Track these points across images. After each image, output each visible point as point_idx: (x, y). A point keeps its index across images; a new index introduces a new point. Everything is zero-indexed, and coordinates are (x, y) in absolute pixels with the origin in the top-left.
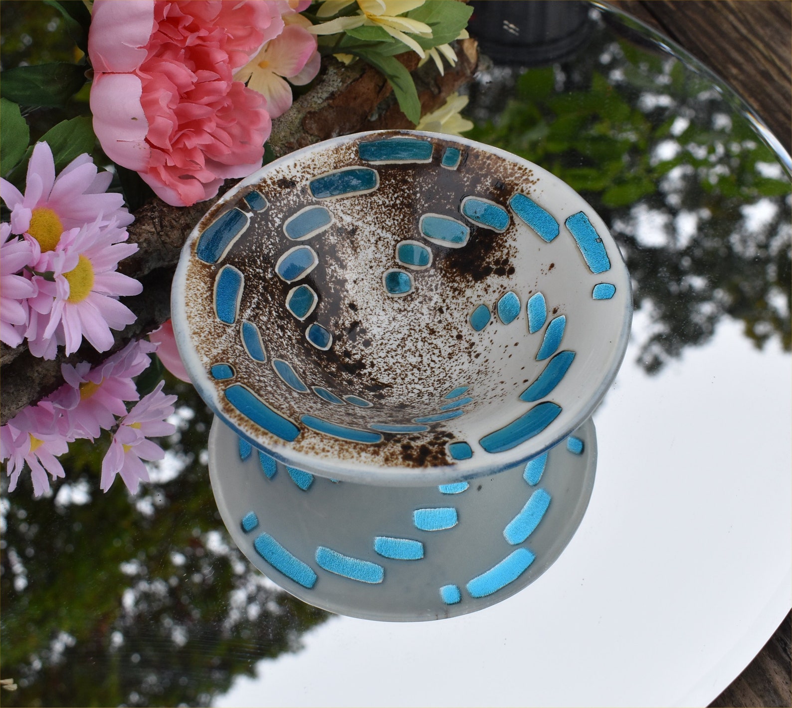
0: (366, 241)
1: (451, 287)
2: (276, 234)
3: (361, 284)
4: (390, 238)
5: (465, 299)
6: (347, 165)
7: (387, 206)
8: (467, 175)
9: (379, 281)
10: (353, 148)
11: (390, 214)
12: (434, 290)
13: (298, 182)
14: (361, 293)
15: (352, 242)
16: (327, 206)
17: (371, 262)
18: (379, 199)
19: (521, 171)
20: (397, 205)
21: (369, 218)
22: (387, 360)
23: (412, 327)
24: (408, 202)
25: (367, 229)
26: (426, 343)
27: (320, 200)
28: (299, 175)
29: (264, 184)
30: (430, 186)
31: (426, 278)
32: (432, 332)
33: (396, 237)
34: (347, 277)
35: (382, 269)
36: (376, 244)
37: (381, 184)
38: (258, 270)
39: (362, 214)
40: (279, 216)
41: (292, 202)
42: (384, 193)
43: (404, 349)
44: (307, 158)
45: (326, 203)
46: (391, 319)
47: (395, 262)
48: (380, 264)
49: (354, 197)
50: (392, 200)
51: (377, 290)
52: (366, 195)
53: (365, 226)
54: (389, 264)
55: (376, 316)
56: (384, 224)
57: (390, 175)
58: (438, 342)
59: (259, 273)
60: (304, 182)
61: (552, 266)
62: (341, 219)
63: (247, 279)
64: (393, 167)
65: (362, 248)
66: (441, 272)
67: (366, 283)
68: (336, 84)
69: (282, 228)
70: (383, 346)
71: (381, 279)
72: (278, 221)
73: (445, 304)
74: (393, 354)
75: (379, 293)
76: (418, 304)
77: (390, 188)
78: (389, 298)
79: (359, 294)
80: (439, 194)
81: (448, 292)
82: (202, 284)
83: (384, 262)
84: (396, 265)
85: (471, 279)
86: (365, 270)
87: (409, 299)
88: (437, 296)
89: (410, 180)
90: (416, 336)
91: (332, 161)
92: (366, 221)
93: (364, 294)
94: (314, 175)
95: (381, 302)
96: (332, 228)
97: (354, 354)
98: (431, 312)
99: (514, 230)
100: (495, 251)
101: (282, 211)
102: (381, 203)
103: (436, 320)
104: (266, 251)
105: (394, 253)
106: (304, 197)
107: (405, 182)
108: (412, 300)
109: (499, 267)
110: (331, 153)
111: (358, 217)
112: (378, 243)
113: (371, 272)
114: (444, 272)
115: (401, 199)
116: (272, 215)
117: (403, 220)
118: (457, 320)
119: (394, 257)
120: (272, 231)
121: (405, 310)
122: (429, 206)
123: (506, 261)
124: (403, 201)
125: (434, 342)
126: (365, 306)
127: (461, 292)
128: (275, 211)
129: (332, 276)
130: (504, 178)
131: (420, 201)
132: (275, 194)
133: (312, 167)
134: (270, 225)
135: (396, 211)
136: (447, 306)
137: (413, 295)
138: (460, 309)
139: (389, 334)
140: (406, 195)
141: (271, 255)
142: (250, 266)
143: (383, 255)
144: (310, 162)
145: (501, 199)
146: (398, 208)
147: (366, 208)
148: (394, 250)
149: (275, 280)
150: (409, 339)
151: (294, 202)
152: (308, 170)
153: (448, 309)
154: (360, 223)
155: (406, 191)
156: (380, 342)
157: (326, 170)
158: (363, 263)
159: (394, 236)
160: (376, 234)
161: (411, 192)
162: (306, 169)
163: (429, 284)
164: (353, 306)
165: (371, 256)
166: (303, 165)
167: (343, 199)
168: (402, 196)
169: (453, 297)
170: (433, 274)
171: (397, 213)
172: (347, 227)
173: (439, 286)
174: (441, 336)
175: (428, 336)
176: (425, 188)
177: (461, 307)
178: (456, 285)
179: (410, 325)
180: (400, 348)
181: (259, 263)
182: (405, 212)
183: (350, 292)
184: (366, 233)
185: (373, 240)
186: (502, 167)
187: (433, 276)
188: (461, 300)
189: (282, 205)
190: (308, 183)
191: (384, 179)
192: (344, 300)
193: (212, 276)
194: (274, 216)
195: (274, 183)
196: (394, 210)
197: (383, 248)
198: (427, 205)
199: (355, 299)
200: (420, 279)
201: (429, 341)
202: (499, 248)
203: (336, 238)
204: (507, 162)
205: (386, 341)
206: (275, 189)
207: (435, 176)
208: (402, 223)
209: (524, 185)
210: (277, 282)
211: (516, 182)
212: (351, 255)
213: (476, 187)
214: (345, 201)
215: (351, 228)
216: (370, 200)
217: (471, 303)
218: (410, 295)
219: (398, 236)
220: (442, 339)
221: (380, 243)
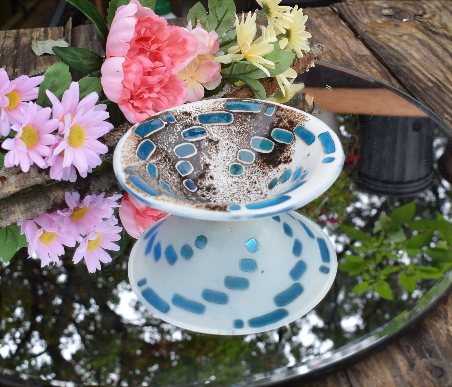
0: (223, 147)
1: (262, 172)
2: (177, 135)
3: (218, 168)
4: (235, 147)
5: (267, 177)
6: (219, 110)
7: (236, 132)
8: (276, 118)
9: (227, 168)
10: (222, 103)
11: (237, 136)
12: (254, 173)
13: (192, 114)
14: (217, 172)
15: (216, 147)
16: (205, 127)
17: (224, 158)
18: (232, 128)
19: (302, 116)
20: (241, 132)
21: (226, 137)
22: (223, 200)
23: (239, 189)
24: (246, 130)
25: (224, 142)
26: (245, 196)
27: (202, 124)
28: (194, 111)
29: (175, 112)
30: (258, 123)
31: (251, 168)
32: (249, 192)
33: (238, 147)
34: (211, 163)
35: (229, 162)
36: (228, 149)
37: (234, 121)
38: (164, 147)
39: (223, 134)
40: (180, 127)
41: (188, 122)
42: (235, 125)
43: (233, 197)
44: (199, 105)
45: (205, 126)
46: (230, 185)
47: (236, 160)
48: (229, 160)
49: (220, 125)
50: (238, 129)
51: (225, 172)
52: (226, 126)
53: (223, 140)
54: (233, 160)
55: (222, 184)
56: (233, 140)
57: (239, 117)
58: (251, 196)
59: (164, 148)
60: (196, 115)
61: (309, 155)
62: (212, 135)
63: (158, 148)
64: (241, 113)
65: (220, 150)
66: (258, 165)
67: (220, 168)
68: (228, 91)
69: (181, 133)
70: (222, 195)
71: (228, 167)
72: (179, 129)
73: (258, 180)
74: (227, 198)
75: (226, 173)
76: (245, 180)
77: (238, 123)
78: (231, 176)
79: (216, 172)
80: (262, 127)
81: (260, 175)
82: (133, 142)
83: (231, 159)
84: (237, 161)
85: (272, 167)
86: (221, 162)
87: (241, 177)
88: (255, 176)
89: (249, 120)
90: (241, 193)
91: (211, 108)
92: (224, 138)
93: (218, 173)
94: (201, 112)
95: (227, 178)
96: (206, 138)
97: (207, 197)
98: (251, 184)
99: (295, 142)
100: (285, 153)
101: (182, 125)
102: (233, 130)
103: (252, 187)
104: (170, 141)
105: (237, 155)
106: (194, 121)
107: (246, 121)
108: (242, 178)
109: (285, 160)
110: (211, 104)
111: (221, 135)
112: (229, 149)
113: (224, 163)
114: (259, 165)
115: (243, 129)
116: (176, 126)
117: (243, 139)
118: (262, 187)
119: (236, 157)
120: (175, 133)
121: (238, 182)
122: (257, 133)
123: (289, 157)
124: (244, 130)
125: (249, 196)
126: (218, 178)
127: (266, 174)
128: (179, 124)
129: (203, 161)
130: (294, 119)
131: (252, 130)
132: (180, 117)
133: (201, 109)
134: (175, 130)
135: (240, 135)
136: (259, 181)
137: (243, 176)
138: (264, 182)
139: (227, 191)
140: (246, 127)
141: (172, 143)
142: (160, 144)
143: (231, 155)
144: (200, 107)
145: (291, 129)
146: (241, 133)
147: (225, 131)
148: (237, 154)
149: (172, 154)
150: (237, 194)
151: (189, 123)
152: (199, 110)
153: (259, 182)
154: (221, 139)
155: (246, 125)
156: (222, 194)
157: (208, 111)
158: (220, 158)
159: (237, 147)
160: (228, 145)
161: (248, 126)
162: (197, 109)
163: (252, 171)
164: (211, 177)
165: (224, 155)
166: (196, 107)
167: (214, 126)
168: (244, 128)
169: (262, 177)
170: (254, 166)
171: (240, 136)
172: (214, 139)
173: (256, 172)
174: (253, 194)
175: (246, 193)
176: (256, 124)
177: (265, 180)
178: (264, 171)
179: (239, 188)
180: (231, 196)
181: (165, 144)
182: (244, 135)
183: (211, 171)
184: (224, 144)
185: (227, 148)
186: (293, 115)
187: (254, 167)
188: (266, 177)
189: (183, 122)
190: (198, 115)
191: (236, 119)
192: (207, 174)
193: (140, 141)
194: (178, 126)
195: (180, 113)
196: (239, 134)
197: (232, 152)
198: (255, 132)
199: (213, 174)
200: (248, 168)
201: (246, 195)
202: (287, 151)
203: (208, 143)
204: (296, 113)
205: (225, 194)
206: (180, 115)
207: (261, 119)
208: (242, 141)
209: (303, 122)
210: (173, 155)
211: (299, 121)
212: (214, 153)
213: (280, 124)
214: (215, 127)
215: (216, 140)
216: (227, 128)
217: (270, 178)
218: (242, 176)
219: (240, 147)
220: (253, 195)
221: (230, 150)
